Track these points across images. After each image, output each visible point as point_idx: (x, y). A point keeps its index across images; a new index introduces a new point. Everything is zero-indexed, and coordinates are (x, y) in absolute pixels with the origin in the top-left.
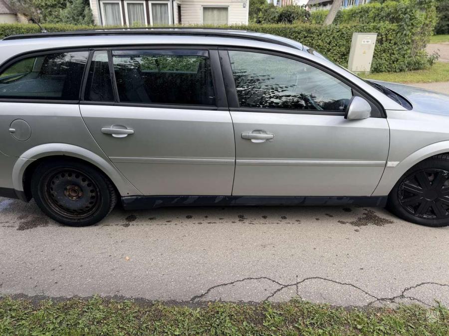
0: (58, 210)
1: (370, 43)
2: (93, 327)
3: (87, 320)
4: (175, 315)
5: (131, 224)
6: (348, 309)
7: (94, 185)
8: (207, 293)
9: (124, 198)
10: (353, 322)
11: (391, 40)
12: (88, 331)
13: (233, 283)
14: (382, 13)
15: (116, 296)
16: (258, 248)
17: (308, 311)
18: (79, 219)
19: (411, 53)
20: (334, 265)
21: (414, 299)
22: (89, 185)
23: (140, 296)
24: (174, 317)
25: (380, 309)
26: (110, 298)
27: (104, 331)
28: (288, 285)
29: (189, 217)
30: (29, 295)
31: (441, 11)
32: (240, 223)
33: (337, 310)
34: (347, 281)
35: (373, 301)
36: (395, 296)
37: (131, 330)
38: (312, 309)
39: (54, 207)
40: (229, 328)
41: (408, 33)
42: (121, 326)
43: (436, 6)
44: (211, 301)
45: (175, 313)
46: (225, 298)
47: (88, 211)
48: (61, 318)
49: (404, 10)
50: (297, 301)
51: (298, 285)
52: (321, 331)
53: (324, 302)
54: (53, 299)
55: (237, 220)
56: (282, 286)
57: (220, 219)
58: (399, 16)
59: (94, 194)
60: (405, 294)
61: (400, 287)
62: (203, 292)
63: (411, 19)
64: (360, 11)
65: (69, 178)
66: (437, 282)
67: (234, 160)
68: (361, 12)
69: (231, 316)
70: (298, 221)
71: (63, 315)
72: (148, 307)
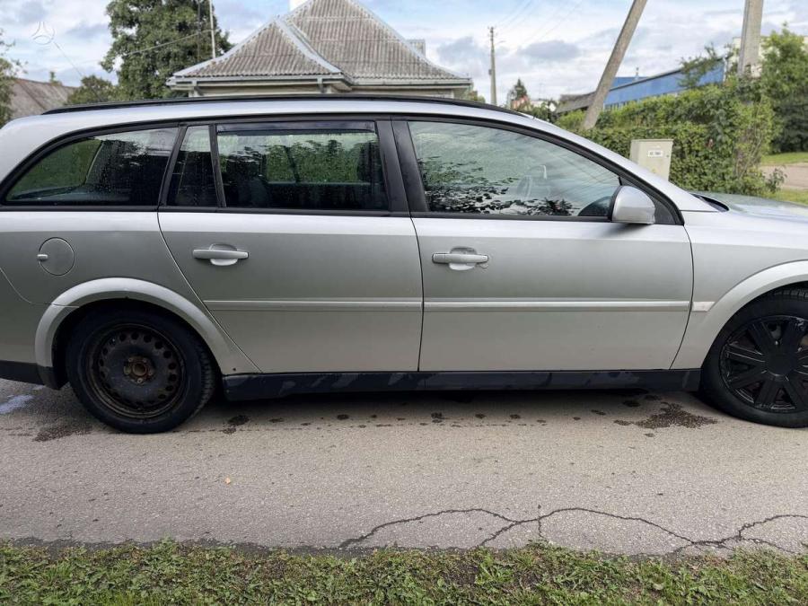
0: (110, 402)
1: (661, 155)
2: (156, 590)
3: (147, 578)
4: (310, 569)
5: (238, 428)
6: (636, 559)
7: (175, 355)
8: (372, 534)
9: (226, 378)
10: (646, 580)
11: (698, 151)
12: (147, 595)
13: (420, 518)
14: (679, 109)
15: (203, 540)
16: (467, 464)
17: (560, 562)
18: (145, 419)
19: (735, 172)
20: (607, 489)
21: (762, 542)
22: (166, 355)
23: (247, 540)
24: (308, 573)
25: (698, 558)
26: (192, 542)
27: (176, 595)
28: (523, 521)
29: (342, 418)
30: (45, 540)
31: (785, 114)
32: (436, 426)
33: (615, 560)
34: (633, 513)
35: (685, 545)
36: (726, 537)
37: (227, 594)
38: (569, 559)
39: (103, 396)
40: (411, 589)
41: (726, 138)
42: (208, 587)
43: (775, 106)
44: (378, 548)
45: (309, 565)
46: (403, 541)
47: (164, 403)
48: (99, 575)
49: (715, 102)
50: (538, 546)
51: (542, 521)
52: (584, 595)
53: (590, 548)
54: (88, 545)
55: (430, 421)
56: (510, 523)
57: (399, 419)
58: (709, 111)
59: (174, 372)
60: (743, 533)
61: (734, 523)
62: (364, 533)
63: (728, 117)
64: (642, 109)
65: (133, 342)
66: (804, 515)
67: (421, 303)
68: (643, 111)
69: (413, 571)
70: (540, 421)
71: (103, 570)
72: (260, 557)
